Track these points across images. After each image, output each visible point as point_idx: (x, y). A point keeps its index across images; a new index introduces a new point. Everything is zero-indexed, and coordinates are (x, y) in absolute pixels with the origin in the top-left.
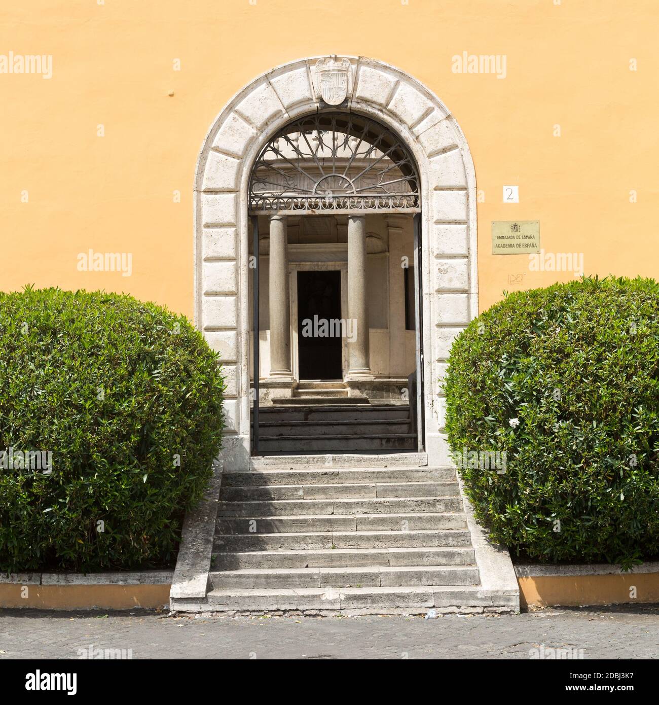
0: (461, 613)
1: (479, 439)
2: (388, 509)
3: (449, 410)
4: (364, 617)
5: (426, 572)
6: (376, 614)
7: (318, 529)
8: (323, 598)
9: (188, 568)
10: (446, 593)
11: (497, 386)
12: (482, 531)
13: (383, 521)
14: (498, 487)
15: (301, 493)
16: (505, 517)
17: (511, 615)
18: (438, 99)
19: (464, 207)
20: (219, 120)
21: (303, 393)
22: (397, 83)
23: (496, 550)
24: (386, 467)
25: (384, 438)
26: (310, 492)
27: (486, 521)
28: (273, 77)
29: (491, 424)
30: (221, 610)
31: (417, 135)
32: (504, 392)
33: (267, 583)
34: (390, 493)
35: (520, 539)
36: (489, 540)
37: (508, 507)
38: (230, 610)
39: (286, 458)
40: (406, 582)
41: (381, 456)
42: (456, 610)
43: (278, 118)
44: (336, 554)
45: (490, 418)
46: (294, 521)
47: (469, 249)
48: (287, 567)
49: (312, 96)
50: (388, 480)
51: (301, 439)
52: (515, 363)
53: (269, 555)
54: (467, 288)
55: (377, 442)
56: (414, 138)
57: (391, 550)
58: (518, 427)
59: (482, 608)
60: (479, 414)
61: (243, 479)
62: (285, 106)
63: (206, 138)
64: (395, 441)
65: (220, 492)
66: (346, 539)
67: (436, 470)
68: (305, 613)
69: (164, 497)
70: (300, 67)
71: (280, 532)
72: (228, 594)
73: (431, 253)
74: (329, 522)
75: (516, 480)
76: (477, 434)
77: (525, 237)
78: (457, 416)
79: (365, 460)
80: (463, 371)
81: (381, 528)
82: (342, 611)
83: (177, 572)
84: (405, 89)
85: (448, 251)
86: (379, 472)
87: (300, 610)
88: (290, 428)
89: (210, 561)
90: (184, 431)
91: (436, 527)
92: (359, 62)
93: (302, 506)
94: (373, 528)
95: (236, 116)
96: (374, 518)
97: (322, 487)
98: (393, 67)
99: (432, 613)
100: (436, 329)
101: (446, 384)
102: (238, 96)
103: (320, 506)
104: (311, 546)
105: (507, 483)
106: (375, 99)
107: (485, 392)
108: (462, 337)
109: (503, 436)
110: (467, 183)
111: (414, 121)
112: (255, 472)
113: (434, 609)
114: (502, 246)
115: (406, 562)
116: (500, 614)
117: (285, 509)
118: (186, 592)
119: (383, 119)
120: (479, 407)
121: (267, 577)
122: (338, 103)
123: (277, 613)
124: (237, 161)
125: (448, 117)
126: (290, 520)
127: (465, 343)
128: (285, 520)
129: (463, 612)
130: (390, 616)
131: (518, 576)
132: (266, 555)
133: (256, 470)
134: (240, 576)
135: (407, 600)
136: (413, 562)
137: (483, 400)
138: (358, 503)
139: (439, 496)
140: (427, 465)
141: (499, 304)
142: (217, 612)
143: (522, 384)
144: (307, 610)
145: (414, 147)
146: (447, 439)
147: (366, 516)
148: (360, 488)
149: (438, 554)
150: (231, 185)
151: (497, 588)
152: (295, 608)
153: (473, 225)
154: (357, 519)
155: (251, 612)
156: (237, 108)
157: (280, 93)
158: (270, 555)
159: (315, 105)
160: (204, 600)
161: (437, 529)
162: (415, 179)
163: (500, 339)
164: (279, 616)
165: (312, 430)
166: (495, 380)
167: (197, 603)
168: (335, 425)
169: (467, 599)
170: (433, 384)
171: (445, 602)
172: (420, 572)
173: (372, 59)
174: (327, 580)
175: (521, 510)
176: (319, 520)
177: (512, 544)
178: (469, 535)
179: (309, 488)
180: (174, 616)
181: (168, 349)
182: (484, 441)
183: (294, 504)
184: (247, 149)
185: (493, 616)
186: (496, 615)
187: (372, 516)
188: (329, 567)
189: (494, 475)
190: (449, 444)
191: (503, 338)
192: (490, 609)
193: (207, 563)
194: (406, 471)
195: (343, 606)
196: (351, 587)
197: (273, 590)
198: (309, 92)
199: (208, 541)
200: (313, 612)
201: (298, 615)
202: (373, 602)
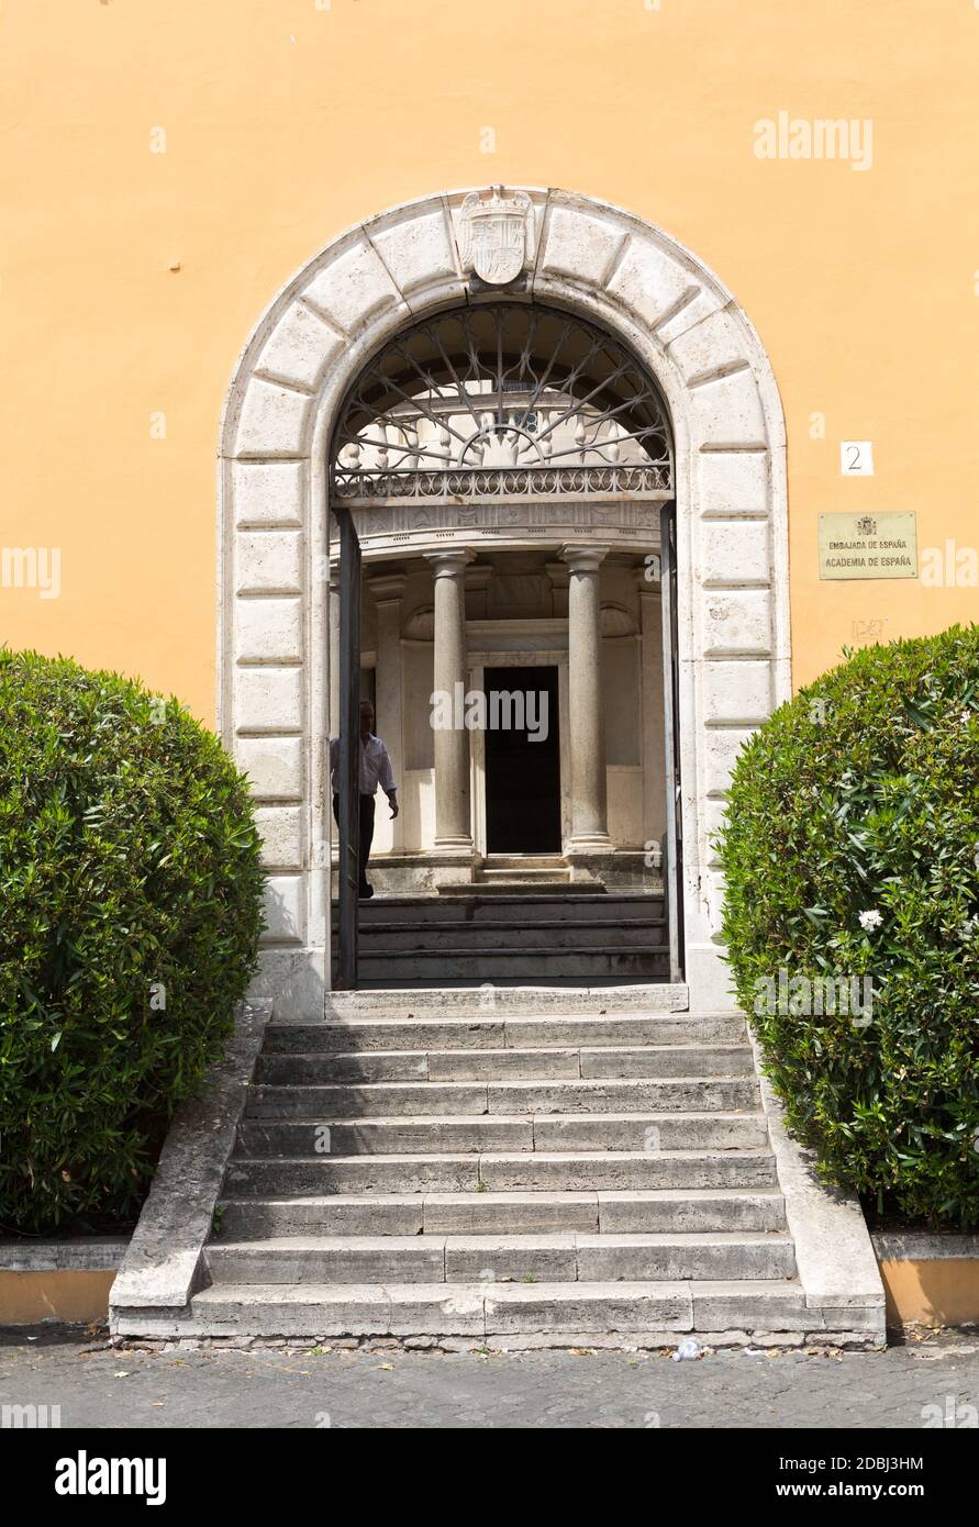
0: (755, 1347)
1: (794, 956)
2: (603, 1103)
3: (730, 894)
4: (537, 1355)
5: (678, 1249)
6: (565, 1348)
7: (452, 1148)
8: (448, 1310)
9: (159, 1234)
10: (721, 1300)
11: (831, 839)
12: (801, 1155)
13: (589, 1130)
14: (837, 1062)
15: (423, 1067)
16: (852, 1129)
17: (865, 1351)
18: (708, 270)
19: (761, 484)
20: (269, 317)
21: (492, 875)
22: (626, 239)
23: (832, 1197)
24: (604, 1012)
25: (615, 955)
26: (442, 1065)
27: (809, 1133)
28: (377, 231)
29: (818, 924)
30: (221, 1334)
31: (666, 342)
32: (847, 852)
33: (329, 1271)
34: (608, 1069)
35: (885, 1177)
36: (817, 1176)
37: (859, 1106)
38: (241, 1334)
39: (399, 995)
40: (634, 1270)
41: (594, 991)
42: (743, 1339)
43: (387, 312)
44: (484, 1205)
45: (816, 910)
46: (402, 1130)
47: (772, 569)
48: (376, 1234)
49: (455, 266)
50: (606, 1040)
51: (457, 956)
52: (871, 789)
53: (338, 1207)
54: (768, 648)
55: (602, 960)
56: (660, 348)
57: (605, 1197)
58: (879, 930)
59: (802, 1335)
60: (793, 901)
61: (309, 1038)
62: (402, 287)
63: (243, 352)
64: (635, 960)
65: (257, 1065)
66: (508, 1169)
67: (705, 1020)
68: (406, 1342)
69: (102, 1082)
70: (430, 211)
71: (372, 1154)
72: (238, 1299)
73: (694, 577)
74: (476, 1131)
75: (876, 1048)
76: (788, 945)
77: (887, 544)
78: (746, 907)
79: (561, 999)
80: (758, 811)
81: (585, 1145)
82: (490, 1340)
83: (134, 1245)
84: (641, 252)
85: (729, 574)
86: (587, 1025)
87: (395, 1337)
88: (437, 934)
89: (209, 1219)
90: (153, 938)
91: (702, 1144)
92: (548, 198)
93: (422, 1097)
94: (569, 1146)
95: (304, 309)
96: (571, 1123)
97: (467, 1056)
98: (617, 208)
99: (688, 1347)
100: (707, 732)
101: (724, 842)
102: (306, 270)
103: (460, 1096)
104: (433, 1185)
105: (856, 1053)
106: (580, 272)
107: (804, 853)
108: (757, 742)
109: (846, 950)
110: (766, 436)
111: (659, 314)
112: (335, 1023)
113: (692, 1338)
114: (839, 563)
115: (634, 1223)
116: (841, 1348)
117: (388, 1103)
118: (145, 1293)
119: (598, 311)
120: (792, 885)
121: (330, 1257)
122: (505, 280)
123: (344, 1342)
124: (304, 398)
125: (729, 306)
126: (394, 1127)
127: (763, 752)
128: (383, 1128)
129: (759, 1342)
130: (595, 1352)
131: (879, 1254)
132: (333, 1207)
133: (339, 1018)
134: (270, 1255)
135: (633, 1315)
136: (650, 1224)
137: (801, 871)
138: (539, 1091)
139: (711, 1074)
140: (687, 1010)
141: (836, 673)
142: (213, 1338)
143: (888, 834)
144: (410, 1336)
145: (661, 367)
146: (727, 956)
147: (553, 1119)
148: (546, 1058)
149: (704, 1207)
150: (293, 445)
151: (836, 1290)
152: (384, 1332)
153: (780, 522)
154: (534, 1126)
155: (287, 1338)
156: (305, 293)
157: (391, 261)
158: (342, 1207)
159: (461, 286)
160: (183, 1312)
161: (706, 1148)
162: (662, 432)
163: (839, 740)
164: (350, 1349)
165: (479, 937)
166: (827, 828)
167: (169, 1318)
168: (523, 929)
169: (768, 1314)
170: (700, 845)
171: (719, 1321)
172: (664, 1248)
173: (574, 192)
174: (461, 1267)
175: (887, 1114)
176: (454, 1128)
177: (869, 1188)
178: (772, 1163)
179: (439, 1057)
180: (119, 1347)
181: (124, 761)
182: (804, 961)
183: (406, 1092)
184: (324, 374)
185: (827, 1355)
186: (833, 1352)
187: (567, 1119)
188: (467, 1233)
189: (826, 1037)
190: (732, 967)
191: (844, 737)
192: (818, 1337)
193: (203, 1225)
194: (643, 1023)
195: (490, 1327)
196: (512, 1280)
197: (340, 1288)
198: (449, 259)
199: (211, 1174)
200: (425, 1342)
201: (392, 1348)
202: (558, 1319)
